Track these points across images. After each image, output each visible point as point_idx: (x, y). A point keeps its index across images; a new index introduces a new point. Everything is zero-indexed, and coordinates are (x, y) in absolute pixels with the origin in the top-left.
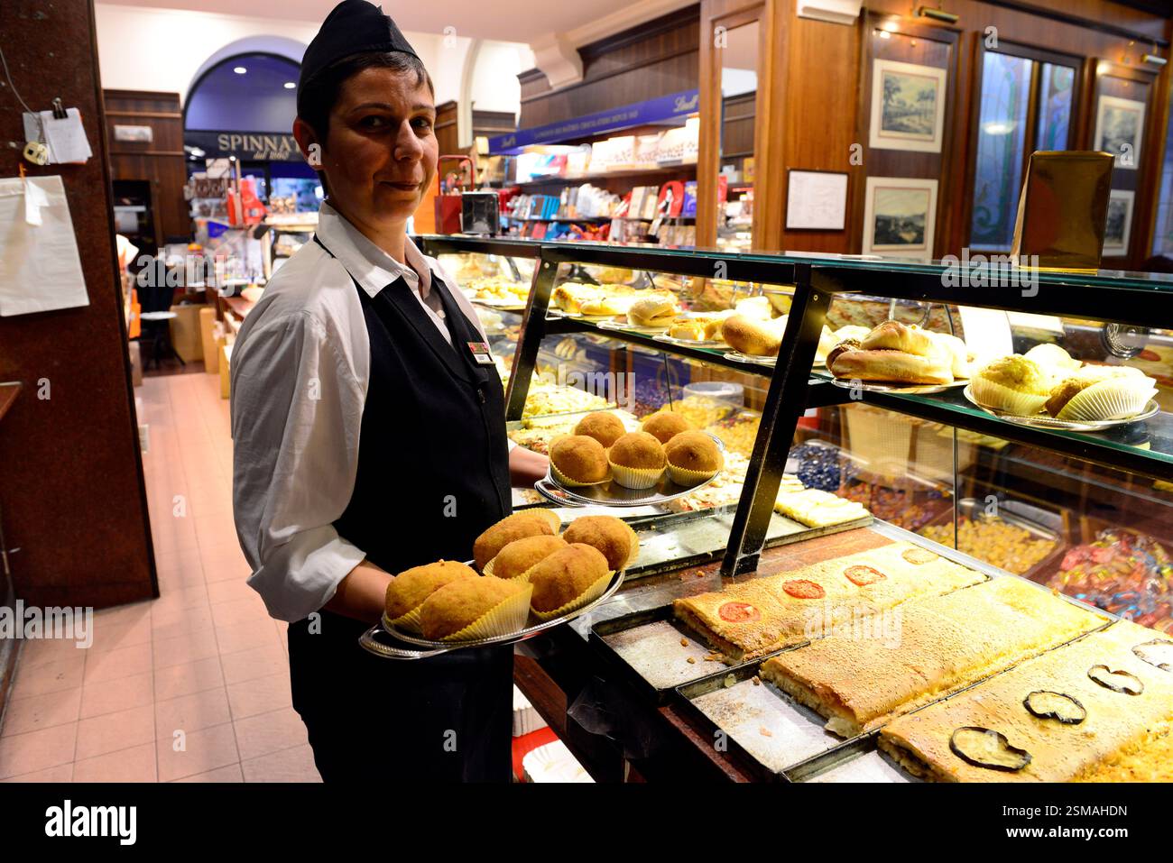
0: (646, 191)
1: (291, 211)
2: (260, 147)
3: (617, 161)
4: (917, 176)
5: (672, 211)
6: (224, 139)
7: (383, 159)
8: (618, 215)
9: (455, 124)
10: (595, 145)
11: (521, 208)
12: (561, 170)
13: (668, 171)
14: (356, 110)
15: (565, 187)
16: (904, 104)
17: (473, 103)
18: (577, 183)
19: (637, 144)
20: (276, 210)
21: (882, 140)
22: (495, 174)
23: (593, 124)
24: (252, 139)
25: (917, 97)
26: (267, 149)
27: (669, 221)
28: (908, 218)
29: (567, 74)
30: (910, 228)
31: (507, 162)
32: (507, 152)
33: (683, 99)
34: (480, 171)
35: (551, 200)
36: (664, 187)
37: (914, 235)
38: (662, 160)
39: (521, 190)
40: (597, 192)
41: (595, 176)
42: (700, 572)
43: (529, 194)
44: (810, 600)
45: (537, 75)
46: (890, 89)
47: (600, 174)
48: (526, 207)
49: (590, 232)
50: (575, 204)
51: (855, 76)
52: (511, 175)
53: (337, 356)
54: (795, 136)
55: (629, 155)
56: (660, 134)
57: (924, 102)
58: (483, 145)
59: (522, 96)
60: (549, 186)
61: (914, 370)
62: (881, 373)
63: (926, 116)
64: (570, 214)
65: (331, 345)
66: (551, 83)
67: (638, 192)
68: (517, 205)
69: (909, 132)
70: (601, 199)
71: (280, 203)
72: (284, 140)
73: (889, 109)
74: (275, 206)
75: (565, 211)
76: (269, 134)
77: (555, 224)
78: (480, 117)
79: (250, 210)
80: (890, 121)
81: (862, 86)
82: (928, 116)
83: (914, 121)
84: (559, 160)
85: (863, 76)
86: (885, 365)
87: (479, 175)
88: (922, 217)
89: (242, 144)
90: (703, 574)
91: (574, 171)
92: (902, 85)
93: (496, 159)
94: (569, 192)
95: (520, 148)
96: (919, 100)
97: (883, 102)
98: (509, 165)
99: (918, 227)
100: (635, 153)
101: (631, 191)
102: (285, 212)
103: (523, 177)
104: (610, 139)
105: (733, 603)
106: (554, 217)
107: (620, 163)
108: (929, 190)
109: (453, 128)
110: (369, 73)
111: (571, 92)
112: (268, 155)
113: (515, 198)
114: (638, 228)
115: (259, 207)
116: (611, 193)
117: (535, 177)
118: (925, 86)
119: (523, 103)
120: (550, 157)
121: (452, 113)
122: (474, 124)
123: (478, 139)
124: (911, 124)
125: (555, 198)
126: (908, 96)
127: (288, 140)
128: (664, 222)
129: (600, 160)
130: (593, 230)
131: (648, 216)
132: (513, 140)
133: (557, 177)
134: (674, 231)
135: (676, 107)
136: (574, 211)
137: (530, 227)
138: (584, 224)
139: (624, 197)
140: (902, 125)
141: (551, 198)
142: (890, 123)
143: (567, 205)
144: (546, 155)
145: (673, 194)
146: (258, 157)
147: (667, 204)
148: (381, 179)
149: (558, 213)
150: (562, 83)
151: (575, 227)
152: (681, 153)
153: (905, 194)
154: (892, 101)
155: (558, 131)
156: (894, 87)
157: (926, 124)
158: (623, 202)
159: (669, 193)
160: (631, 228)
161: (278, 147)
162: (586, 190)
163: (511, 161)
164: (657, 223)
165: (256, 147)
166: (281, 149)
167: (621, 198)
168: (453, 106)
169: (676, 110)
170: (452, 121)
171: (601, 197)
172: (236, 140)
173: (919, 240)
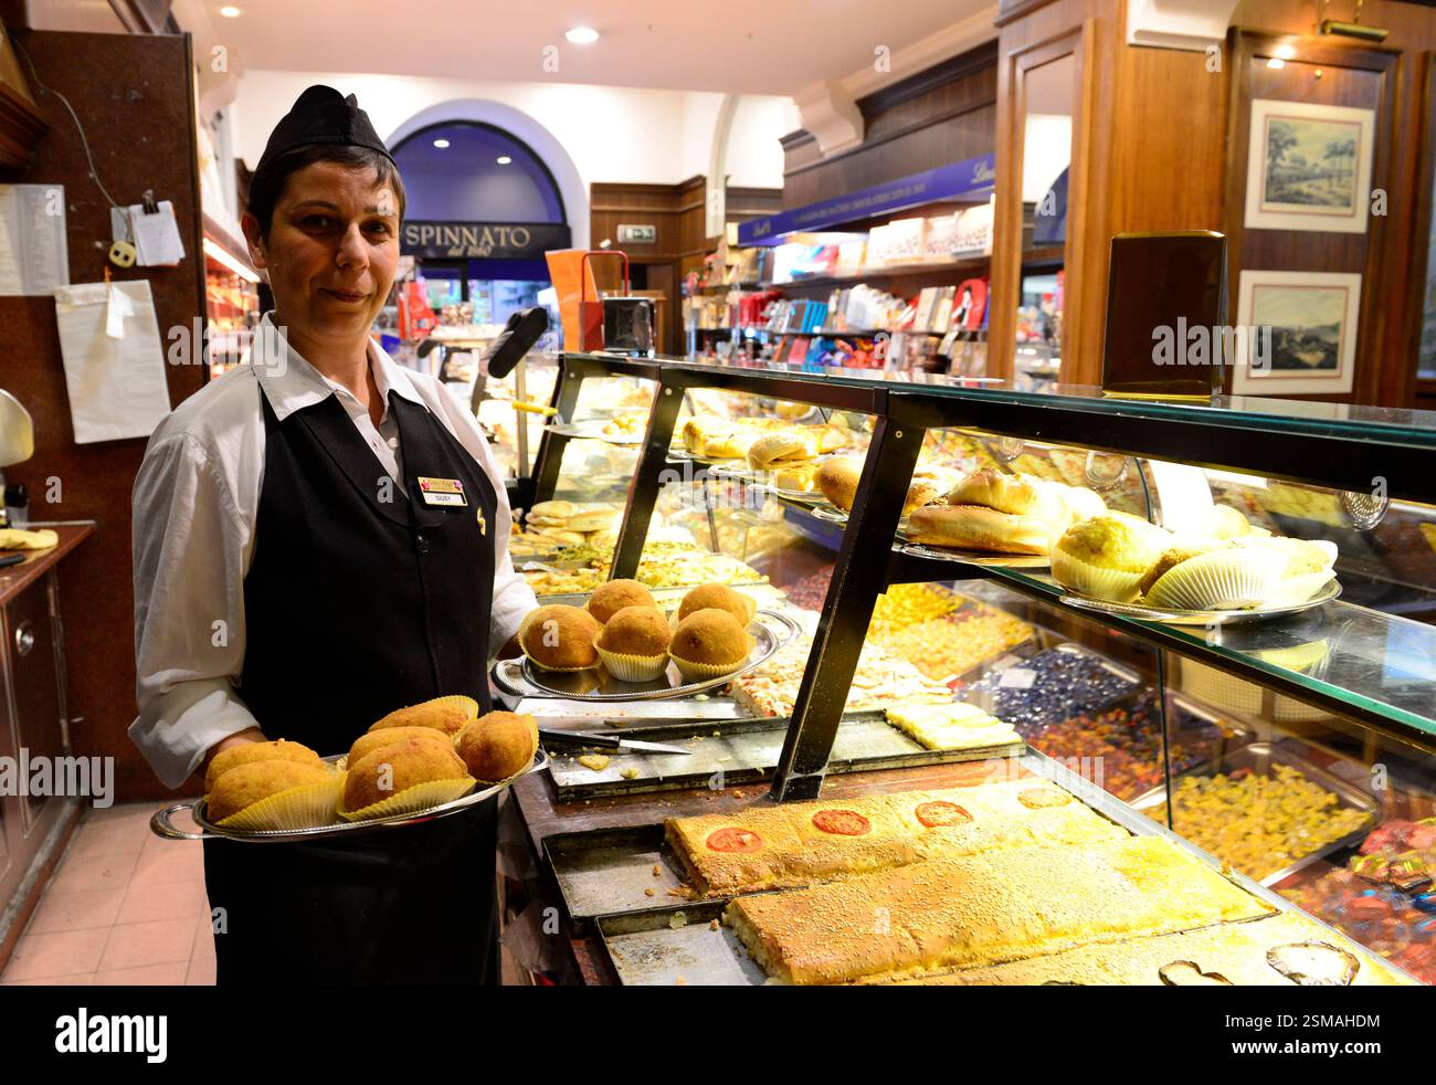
0: (938, 293)
1: (466, 323)
2: (457, 241)
3: (901, 252)
4: (1326, 269)
5: (969, 321)
6: (412, 231)
7: (322, 263)
8: (899, 327)
9: (703, 206)
10: (874, 231)
11: (778, 317)
12: (829, 267)
13: (969, 266)
14: (300, 206)
15: (835, 289)
16: (1303, 163)
17: (727, 178)
18: (848, 283)
19: (927, 228)
20: (448, 322)
21: (1266, 216)
22: (747, 272)
23: (868, 202)
24: (447, 230)
25: (1326, 153)
26: (465, 243)
27: (968, 335)
28: (1308, 330)
29: (844, 136)
30: (1313, 344)
31: (761, 256)
32: (763, 242)
33: (984, 165)
34: (729, 268)
35: (815, 307)
36: (961, 287)
37: (1321, 355)
38: (959, 250)
39: (781, 293)
40: (875, 295)
41: (872, 273)
42: (739, 792)
43: (789, 299)
44: (839, 836)
45: (805, 138)
46: (1278, 141)
47: (879, 271)
48: (785, 316)
49: (863, 350)
50: (845, 312)
51: (1220, 124)
52: (767, 274)
53: (220, 483)
54: (1125, 214)
55: (915, 244)
56: (957, 214)
57: (1338, 159)
58: (732, 233)
59: (786, 167)
60: (817, 288)
61: (995, 534)
62: (954, 536)
63: (1340, 180)
64: (839, 327)
65: (213, 471)
66: (822, 149)
67: (928, 294)
68: (773, 313)
69: (1311, 203)
70: (880, 306)
71: (454, 312)
72: (487, 231)
73: (1277, 171)
74: (447, 315)
75: (834, 322)
76: (468, 224)
77: (819, 339)
78: (735, 196)
79: (419, 321)
80: (1281, 189)
81: (1231, 138)
82: (1345, 179)
83: (1319, 188)
84: (827, 253)
85: (1233, 126)
86: (959, 526)
87: (728, 273)
88: (1335, 329)
89: (435, 236)
90: (742, 795)
91: (848, 266)
92: (1299, 135)
93: (750, 252)
94: (839, 296)
95: (780, 236)
96: (1327, 157)
97: (1268, 162)
98: (764, 259)
99: (1326, 343)
100: (925, 240)
101: (919, 293)
102: (460, 323)
103: (781, 276)
104: (892, 223)
105: (732, 828)
106: (817, 330)
107: (904, 255)
108: (1346, 288)
109: (699, 211)
110: (321, 167)
111: (847, 160)
112: (466, 250)
113: (772, 304)
114: (925, 345)
115: (429, 317)
116: (895, 296)
117: (797, 276)
118: (1340, 136)
119: (786, 176)
120: (816, 249)
121: (701, 190)
122: (728, 205)
123: (729, 225)
124: (1313, 191)
125: (822, 304)
126: (1311, 152)
127: (491, 231)
128: (960, 337)
129: (878, 252)
130: (866, 347)
131: (939, 327)
132: (767, 226)
133: (824, 275)
134: (972, 349)
135: (974, 177)
136: (844, 321)
137: (789, 342)
138: (856, 339)
139: (911, 300)
140: (1299, 193)
141: (816, 304)
142: (1279, 191)
143: (836, 313)
144: (812, 245)
145: (972, 297)
146: (454, 253)
147: (964, 310)
148: (318, 285)
149: (823, 326)
150: (836, 147)
151: (841, 343)
152: (983, 239)
153: (1304, 295)
154: (1283, 159)
155: (823, 213)
156: (1286, 138)
157: (1340, 190)
158: (909, 308)
159: (967, 295)
160: (916, 345)
161: (479, 240)
162: (860, 293)
163: (766, 254)
164: (952, 336)
165: (450, 240)
166: (482, 243)
167: (908, 302)
168: (700, 182)
169: (975, 181)
170: (700, 203)
171: (879, 302)
172: (428, 232)
173: (1330, 362)
